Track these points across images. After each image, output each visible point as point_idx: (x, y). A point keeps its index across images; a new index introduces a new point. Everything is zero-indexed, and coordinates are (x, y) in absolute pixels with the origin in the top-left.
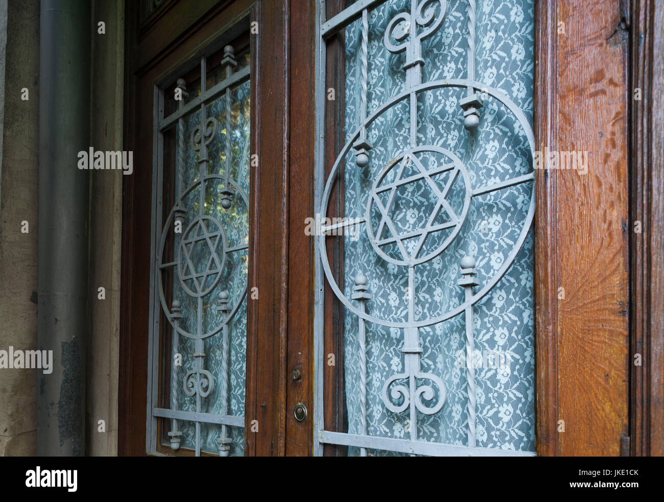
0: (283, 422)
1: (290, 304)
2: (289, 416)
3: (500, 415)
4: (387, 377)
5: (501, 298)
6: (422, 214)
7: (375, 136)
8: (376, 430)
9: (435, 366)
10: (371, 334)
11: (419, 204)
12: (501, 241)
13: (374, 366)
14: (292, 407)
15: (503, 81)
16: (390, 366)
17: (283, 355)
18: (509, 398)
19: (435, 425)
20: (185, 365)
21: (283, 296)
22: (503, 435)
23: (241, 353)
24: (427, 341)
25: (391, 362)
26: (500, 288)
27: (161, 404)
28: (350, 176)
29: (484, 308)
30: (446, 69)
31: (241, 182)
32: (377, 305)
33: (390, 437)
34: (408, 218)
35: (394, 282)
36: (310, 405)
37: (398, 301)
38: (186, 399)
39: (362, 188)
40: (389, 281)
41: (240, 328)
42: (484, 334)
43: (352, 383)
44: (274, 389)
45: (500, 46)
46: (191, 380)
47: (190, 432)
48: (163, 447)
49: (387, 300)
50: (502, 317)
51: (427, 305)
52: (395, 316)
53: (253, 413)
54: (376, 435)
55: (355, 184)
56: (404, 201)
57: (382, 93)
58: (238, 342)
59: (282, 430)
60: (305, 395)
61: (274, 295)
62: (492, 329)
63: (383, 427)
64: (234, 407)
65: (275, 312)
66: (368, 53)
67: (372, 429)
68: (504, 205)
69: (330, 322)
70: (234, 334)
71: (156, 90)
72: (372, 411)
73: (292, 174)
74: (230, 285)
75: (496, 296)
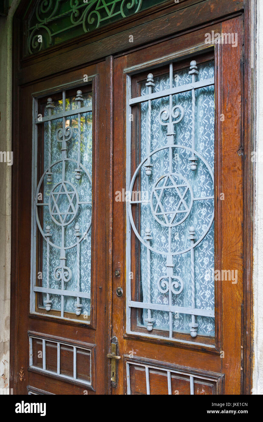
0: (111, 297)
1: (114, 238)
2: (114, 293)
3: (206, 295)
4: (160, 276)
5: (206, 244)
6: (176, 199)
7: (155, 157)
8: (155, 301)
9: (182, 271)
10: (153, 255)
11: (175, 194)
12: (206, 220)
13: (155, 270)
14: (115, 289)
15: (207, 149)
16: (162, 271)
17: (110, 263)
18: (209, 287)
19: (182, 298)
20: (52, 262)
21: (111, 234)
22: (207, 304)
23: (87, 258)
24: (178, 259)
25: (162, 269)
26: (206, 240)
27: (38, 284)
28: (144, 173)
29: (200, 248)
30: (186, 134)
31: (86, 164)
32: (156, 241)
33: (161, 304)
34: (170, 201)
35: (163, 231)
36: (124, 288)
37: (165, 240)
38: (53, 281)
39: (149, 182)
40: (161, 231)
41: (86, 245)
42: (200, 260)
43: (145, 277)
44: (106, 280)
45: (206, 134)
46: (58, 272)
47: (55, 301)
48: (39, 309)
49: (161, 240)
50: (207, 252)
51: (178, 243)
52: (164, 248)
53: (95, 291)
54: (156, 303)
55: (146, 178)
56: (168, 193)
57: (158, 136)
58: (85, 252)
59: (110, 300)
60: (122, 283)
61: (106, 232)
62: (202, 258)
63: (159, 299)
64: (83, 288)
65: (106, 241)
66: (152, 115)
67: (154, 300)
68: (208, 204)
69: (134, 248)
70: (82, 247)
71: (34, 99)
72: (154, 292)
73: (114, 170)
74: (80, 220)
75: (204, 243)
